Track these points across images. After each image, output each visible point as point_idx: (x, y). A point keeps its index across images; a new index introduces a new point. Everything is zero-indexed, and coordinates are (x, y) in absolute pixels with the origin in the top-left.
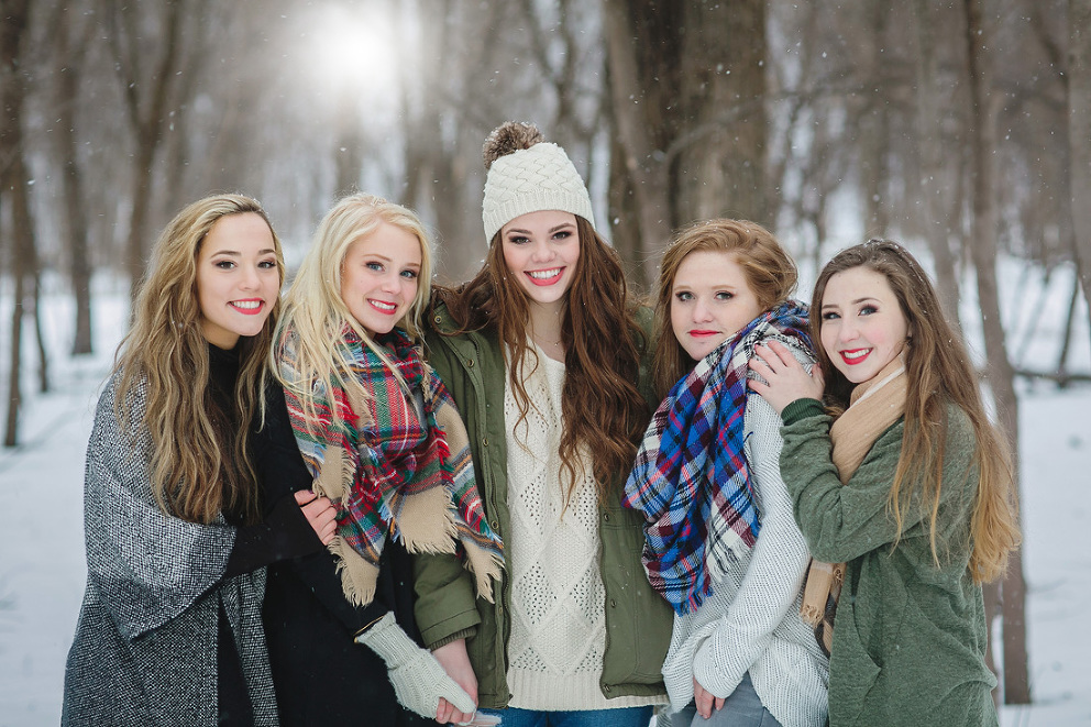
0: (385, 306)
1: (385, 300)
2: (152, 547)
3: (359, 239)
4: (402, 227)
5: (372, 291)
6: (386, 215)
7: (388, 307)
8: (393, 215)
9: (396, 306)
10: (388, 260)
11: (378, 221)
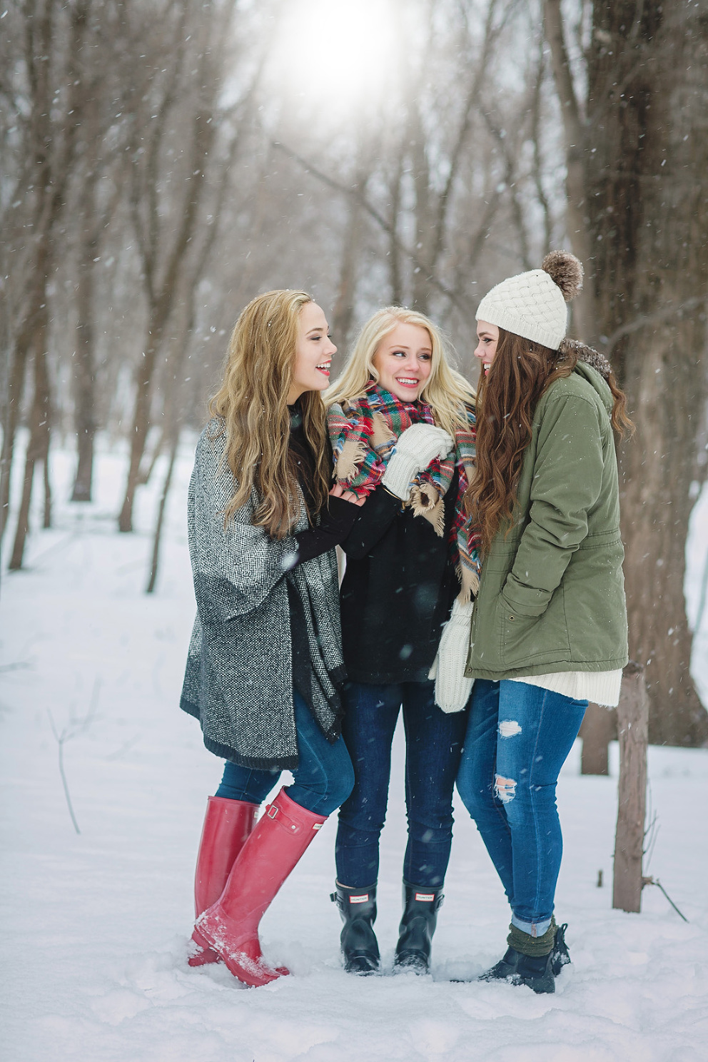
0: (409, 381)
1: (409, 377)
2: (237, 560)
3: (384, 337)
4: (415, 324)
5: (399, 371)
6: (401, 318)
7: (412, 382)
8: (408, 317)
9: (418, 381)
10: (406, 348)
11: (396, 322)
